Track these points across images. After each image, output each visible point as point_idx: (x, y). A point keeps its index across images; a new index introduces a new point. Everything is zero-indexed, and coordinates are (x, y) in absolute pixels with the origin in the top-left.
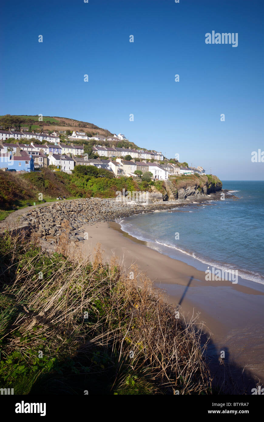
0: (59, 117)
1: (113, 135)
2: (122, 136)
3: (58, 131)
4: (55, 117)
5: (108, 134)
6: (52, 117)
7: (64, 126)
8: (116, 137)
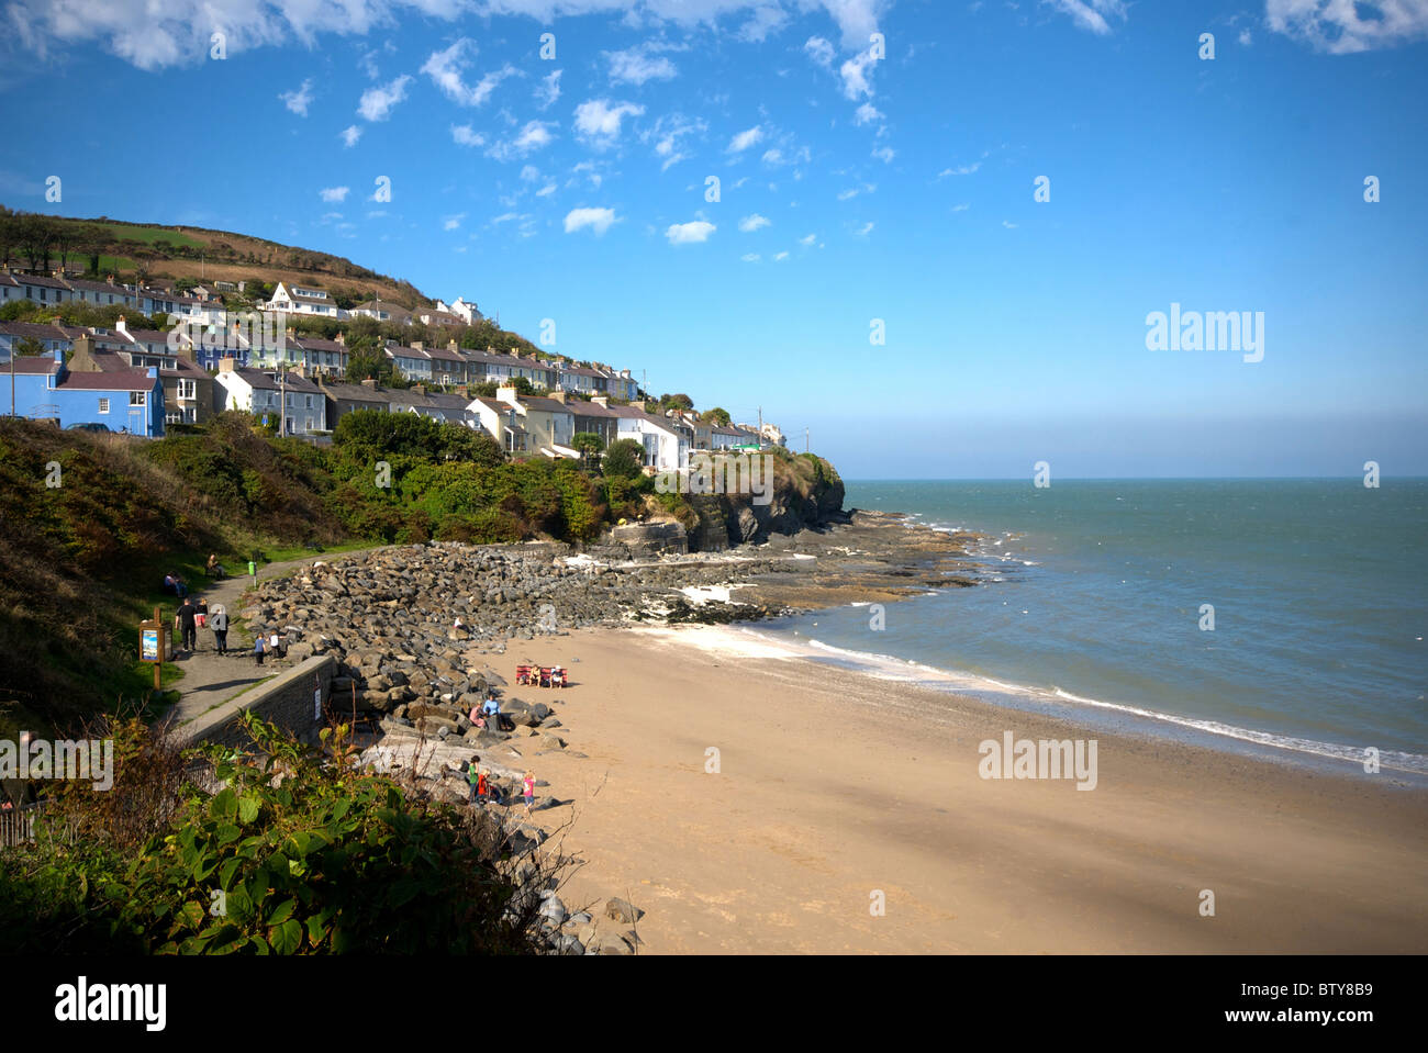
0: (203, 230)
1: (432, 304)
2: (469, 306)
3: (212, 283)
4: (184, 228)
5: (414, 299)
6: (172, 228)
7: (232, 262)
8: (445, 310)
